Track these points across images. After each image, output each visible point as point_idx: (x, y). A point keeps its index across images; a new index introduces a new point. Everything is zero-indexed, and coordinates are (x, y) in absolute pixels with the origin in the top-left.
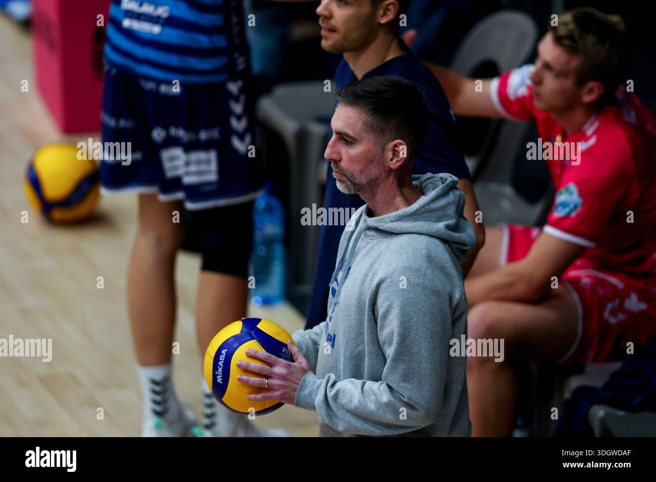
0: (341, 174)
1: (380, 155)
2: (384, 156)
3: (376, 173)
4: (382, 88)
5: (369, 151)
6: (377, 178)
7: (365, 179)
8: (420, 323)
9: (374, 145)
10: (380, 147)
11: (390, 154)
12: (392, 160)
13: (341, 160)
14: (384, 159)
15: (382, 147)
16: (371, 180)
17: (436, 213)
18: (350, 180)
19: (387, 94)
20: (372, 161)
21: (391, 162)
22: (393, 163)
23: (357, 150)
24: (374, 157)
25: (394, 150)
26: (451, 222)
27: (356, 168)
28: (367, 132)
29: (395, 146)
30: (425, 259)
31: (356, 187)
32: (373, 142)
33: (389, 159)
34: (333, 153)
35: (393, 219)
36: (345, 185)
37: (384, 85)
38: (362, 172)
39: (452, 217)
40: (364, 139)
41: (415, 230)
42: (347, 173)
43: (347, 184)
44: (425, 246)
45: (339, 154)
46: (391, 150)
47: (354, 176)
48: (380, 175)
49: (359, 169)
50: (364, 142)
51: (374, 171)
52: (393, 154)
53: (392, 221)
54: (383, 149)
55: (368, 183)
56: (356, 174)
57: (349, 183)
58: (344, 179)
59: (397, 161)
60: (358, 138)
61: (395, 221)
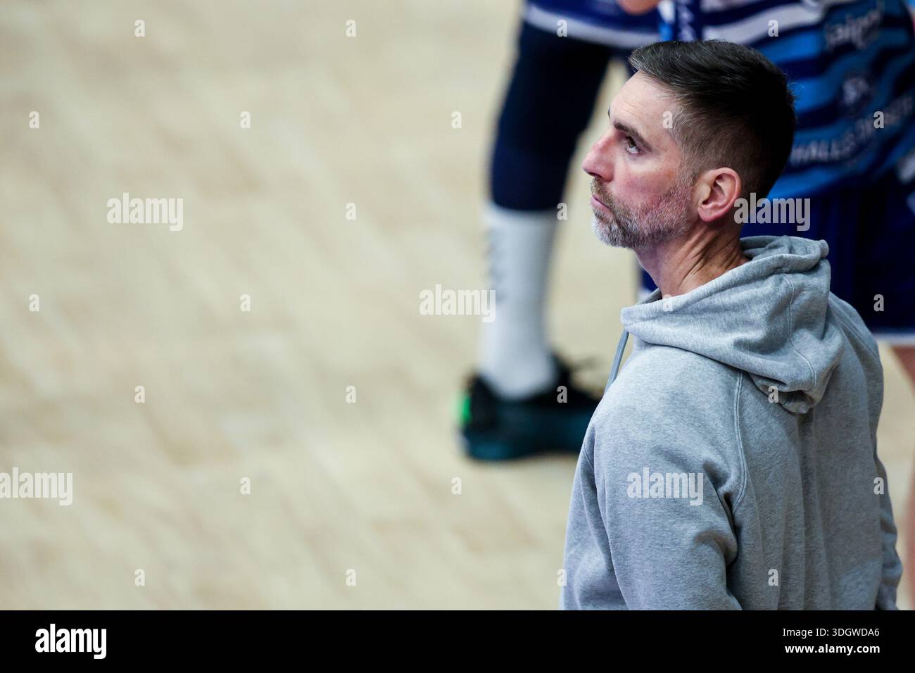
0: (605, 206)
1: (686, 188)
2: (693, 191)
3: (672, 220)
4: (723, 63)
5: (669, 175)
6: (670, 231)
7: (648, 226)
8: (648, 517)
9: (681, 166)
10: (691, 172)
11: (704, 191)
12: (705, 202)
13: (610, 179)
14: (692, 197)
15: (694, 173)
16: (659, 232)
17: (726, 314)
18: (618, 222)
19: (729, 79)
20: (668, 196)
21: (704, 206)
22: (707, 209)
23: (645, 167)
24: (675, 188)
25: (715, 184)
26: (755, 335)
27: (638, 202)
28: (673, 139)
29: (720, 177)
30: (666, 396)
31: (627, 238)
32: (680, 161)
33: (701, 202)
34: (599, 161)
35: (645, 316)
36: (608, 229)
37: (728, 60)
38: (646, 211)
39: (758, 327)
40: (666, 150)
41: (674, 342)
42: (617, 206)
43: (611, 228)
44: (678, 372)
45: (611, 166)
46: (708, 184)
47: (629, 215)
48: (678, 225)
49: (642, 204)
50: (663, 156)
51: (670, 215)
52: (712, 192)
53: (643, 320)
54: (696, 178)
55: (653, 235)
56: (633, 212)
57: (615, 227)
58: (610, 217)
59: (715, 208)
60: (654, 145)
61: (649, 319)
